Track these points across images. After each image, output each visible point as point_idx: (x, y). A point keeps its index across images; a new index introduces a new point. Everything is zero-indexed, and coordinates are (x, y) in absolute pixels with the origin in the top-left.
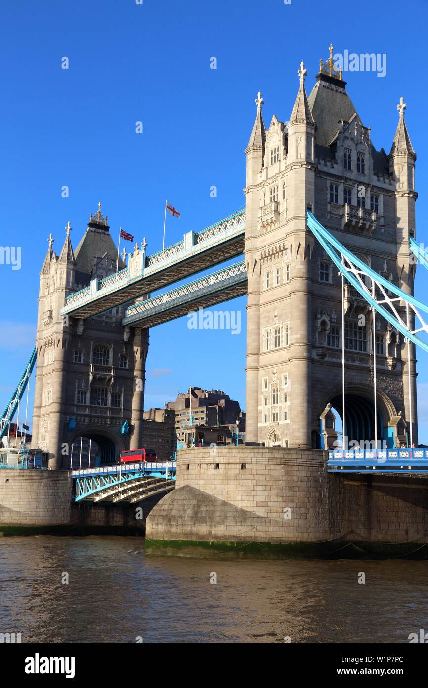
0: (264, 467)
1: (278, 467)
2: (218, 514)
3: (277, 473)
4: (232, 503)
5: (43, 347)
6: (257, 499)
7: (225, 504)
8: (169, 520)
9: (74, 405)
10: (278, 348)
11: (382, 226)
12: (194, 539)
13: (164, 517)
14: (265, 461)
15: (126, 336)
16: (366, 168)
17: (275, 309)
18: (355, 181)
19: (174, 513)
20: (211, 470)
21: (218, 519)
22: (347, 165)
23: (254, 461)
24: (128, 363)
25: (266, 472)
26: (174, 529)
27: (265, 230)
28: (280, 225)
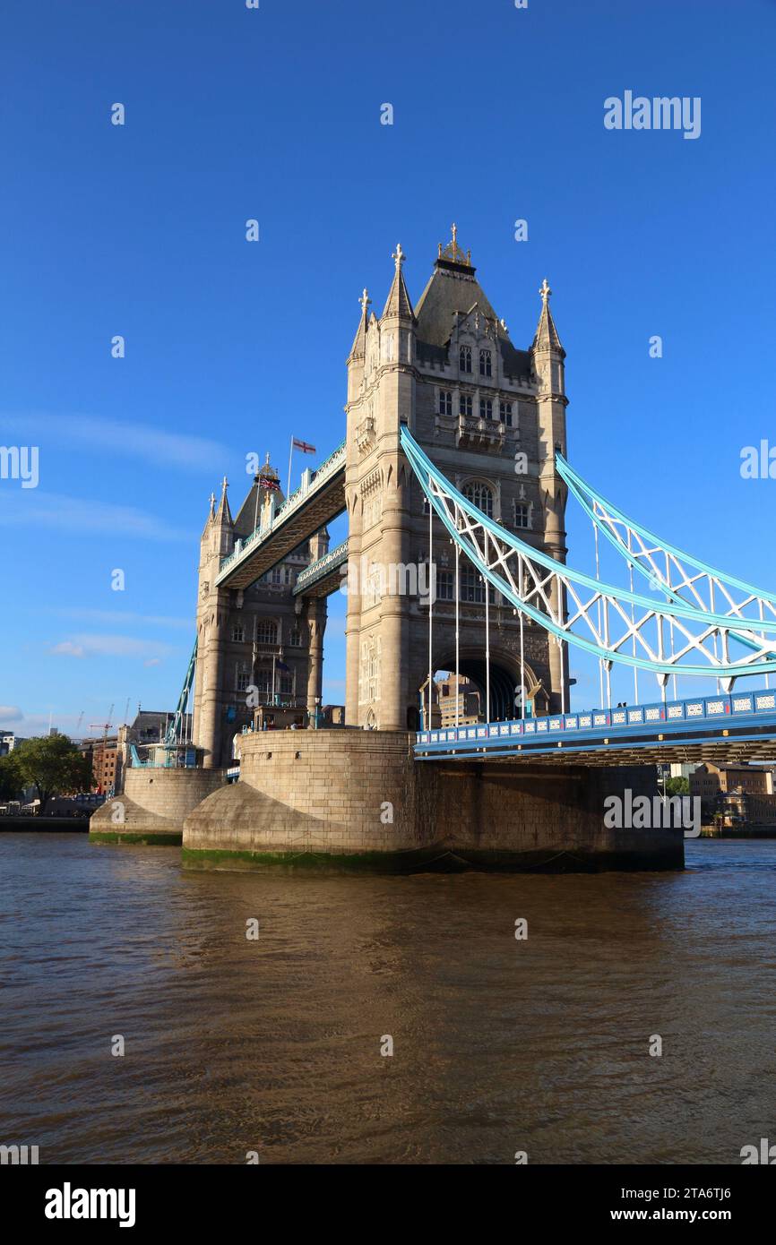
0: (323, 755)
1: (342, 755)
2: (264, 816)
3: (340, 763)
4: (284, 802)
5: (203, 626)
6: (314, 797)
7: (276, 803)
8: (207, 826)
9: (233, 692)
11: (517, 441)
12: (234, 849)
13: (202, 821)
14: (325, 747)
15: (298, 608)
16: (493, 369)
17: (374, 554)
18: (475, 385)
19: (213, 816)
20: (263, 761)
21: (263, 823)
22: (465, 365)
23: (311, 747)
24: (301, 640)
25: (326, 762)
26: (211, 837)
27: (365, 456)
28: (376, 447)
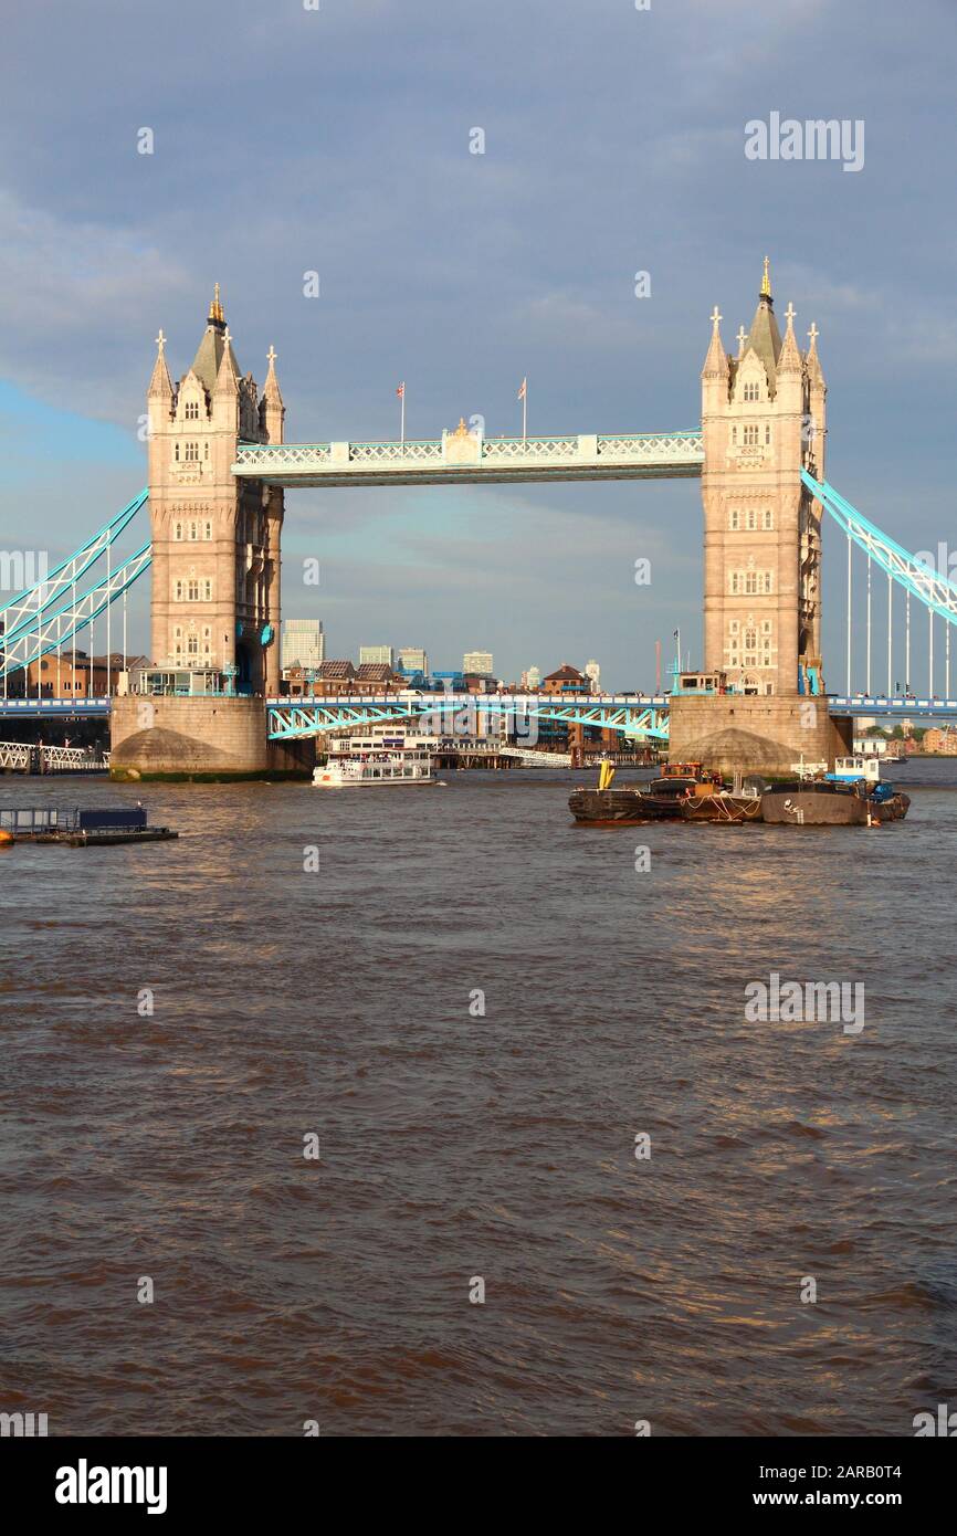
1: (815, 713)
2: (779, 754)
7: (781, 746)
8: (746, 760)
10: (751, 593)
13: (741, 758)
15: (265, 500)
17: (750, 553)
19: (747, 754)
20: (764, 716)
21: (780, 759)
26: (750, 768)
27: (738, 470)
28: (763, 469)
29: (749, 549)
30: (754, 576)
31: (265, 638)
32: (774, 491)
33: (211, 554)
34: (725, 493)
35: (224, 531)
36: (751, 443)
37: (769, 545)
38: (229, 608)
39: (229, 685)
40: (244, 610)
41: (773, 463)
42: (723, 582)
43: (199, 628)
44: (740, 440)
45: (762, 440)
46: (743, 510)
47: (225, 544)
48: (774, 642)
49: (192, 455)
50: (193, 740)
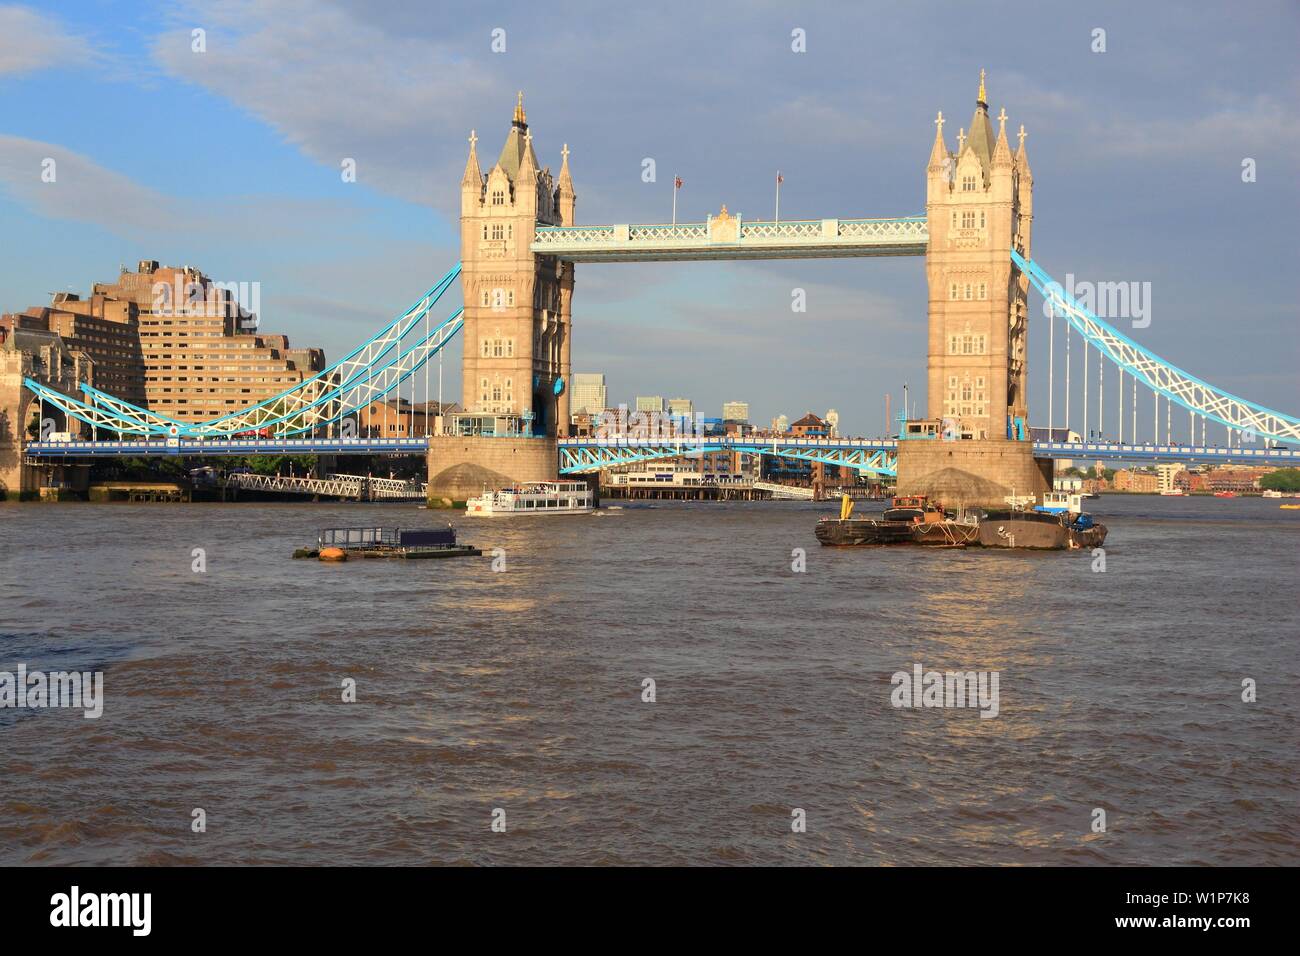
1: (1021, 455)
7: (992, 483)
10: (967, 354)
13: (958, 492)
14: (1014, 451)
15: (559, 273)
17: (966, 320)
19: (963, 489)
20: (978, 457)
23: (1009, 450)
27: (957, 249)
28: (978, 249)
29: (966, 316)
30: (970, 339)
31: (557, 389)
32: (988, 267)
33: (513, 318)
34: (946, 269)
35: (524, 299)
36: (968, 226)
37: (984, 313)
38: (528, 363)
39: (527, 428)
40: (540, 365)
41: (987, 244)
42: (943, 344)
43: (502, 380)
44: (959, 224)
45: (978, 224)
46: (961, 283)
47: (525, 309)
48: (986, 395)
49: (498, 235)
50: (496, 474)
